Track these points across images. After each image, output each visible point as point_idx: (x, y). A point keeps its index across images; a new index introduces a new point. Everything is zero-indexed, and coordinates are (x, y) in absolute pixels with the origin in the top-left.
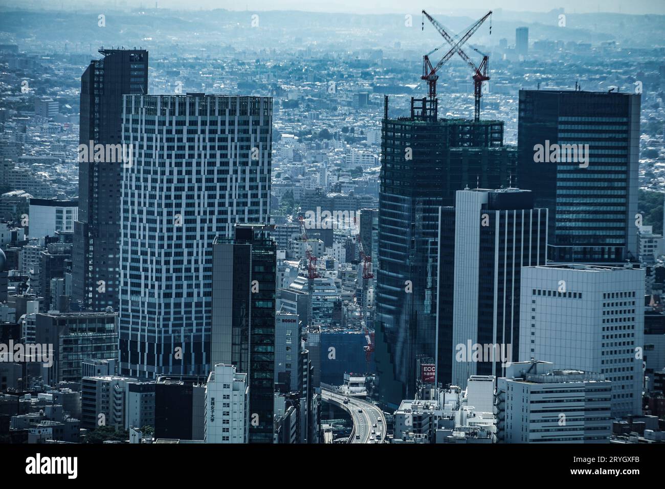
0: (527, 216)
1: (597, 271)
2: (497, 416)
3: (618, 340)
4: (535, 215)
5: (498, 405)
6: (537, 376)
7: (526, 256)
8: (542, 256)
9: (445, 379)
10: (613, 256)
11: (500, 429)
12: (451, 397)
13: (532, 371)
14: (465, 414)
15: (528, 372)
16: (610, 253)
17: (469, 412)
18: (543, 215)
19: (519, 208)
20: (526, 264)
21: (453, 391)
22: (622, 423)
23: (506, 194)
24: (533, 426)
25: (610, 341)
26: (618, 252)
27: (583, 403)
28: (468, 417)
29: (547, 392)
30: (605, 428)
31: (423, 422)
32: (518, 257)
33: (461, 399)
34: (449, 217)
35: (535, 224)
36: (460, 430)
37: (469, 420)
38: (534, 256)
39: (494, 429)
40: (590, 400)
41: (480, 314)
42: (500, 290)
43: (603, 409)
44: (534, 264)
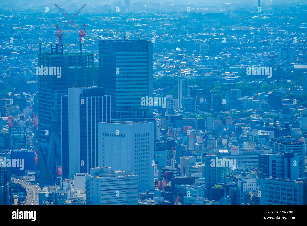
0: (101, 99)
1: (132, 123)
2: (86, 192)
3: (142, 156)
4: (105, 99)
5: (86, 188)
6: (103, 174)
7: (101, 117)
8: (108, 117)
9: (66, 174)
10: (143, 115)
11: (88, 198)
12: (65, 184)
13: (102, 171)
14: (72, 192)
15: (100, 172)
16: (141, 114)
17: (74, 191)
18: (108, 98)
19: (97, 95)
20: (101, 121)
21: (67, 182)
22: (144, 194)
23: (91, 89)
24: (102, 197)
25: (138, 156)
26: (145, 113)
27: (125, 186)
28: (74, 193)
29: (108, 181)
30: (135, 197)
31: (52, 196)
32: (97, 118)
33: (71, 185)
34: (66, 100)
35: (105, 102)
36: (69, 199)
37: (74, 195)
38: (105, 117)
39: (85, 198)
40: (128, 184)
41: (81, 144)
42: (90, 133)
43: (134, 188)
44: (105, 121)
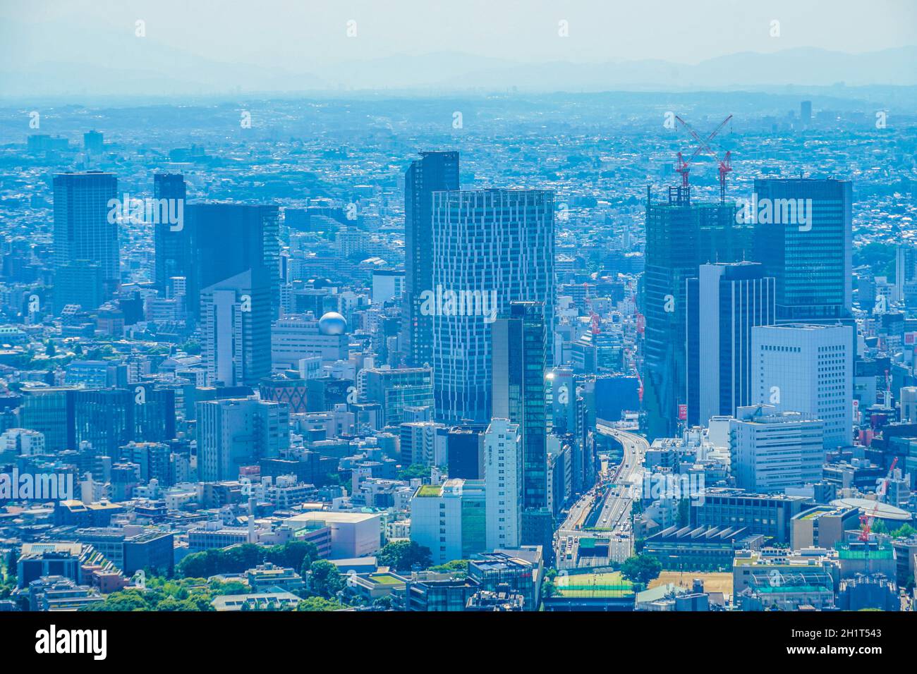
0: (758, 284)
1: (813, 328)
2: (730, 450)
3: (832, 385)
4: (764, 283)
5: (731, 442)
6: (761, 418)
7: (758, 317)
8: (771, 316)
9: (694, 419)
10: (833, 313)
11: (734, 461)
12: (693, 434)
13: (759, 413)
14: (705, 450)
15: (755, 414)
16: (830, 310)
17: (708, 447)
18: (771, 283)
19: (751, 278)
20: (758, 324)
21: (695, 431)
22: (833, 453)
23: (740, 266)
24: (759, 459)
25: (824, 386)
26: (837, 310)
27: (800, 439)
28: (708, 452)
29: (770, 431)
30: (819, 459)
31: (669, 458)
32: (751, 318)
33: (703, 437)
34: (695, 286)
35: (764, 290)
36: (700, 463)
37: (709, 454)
38: (764, 316)
39: (729, 461)
40: (805, 436)
41: (722, 365)
42: (737, 345)
43: (816, 443)
44: (764, 323)
